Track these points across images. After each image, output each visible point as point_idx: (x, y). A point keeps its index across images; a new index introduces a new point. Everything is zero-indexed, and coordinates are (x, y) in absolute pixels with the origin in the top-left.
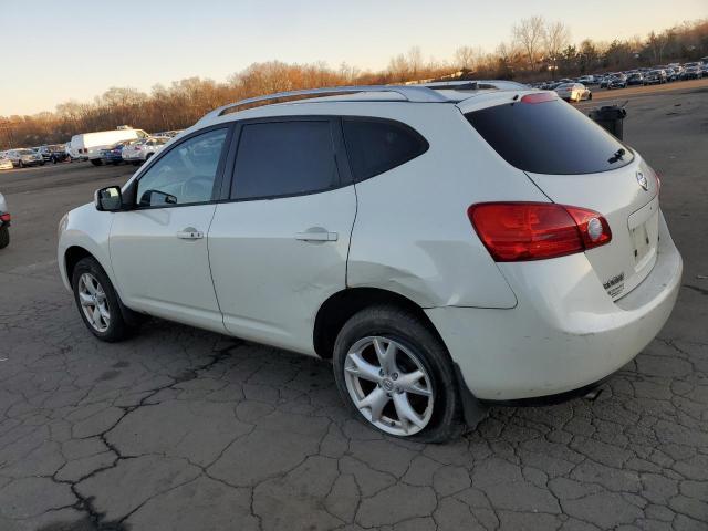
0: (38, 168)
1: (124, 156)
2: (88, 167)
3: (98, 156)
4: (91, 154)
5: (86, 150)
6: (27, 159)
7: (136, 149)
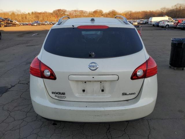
0: (144, 25)
1: (159, 25)
2: (152, 26)
3: (154, 24)
4: (153, 23)
5: (152, 22)
6: (141, 22)
7: (164, 23)
